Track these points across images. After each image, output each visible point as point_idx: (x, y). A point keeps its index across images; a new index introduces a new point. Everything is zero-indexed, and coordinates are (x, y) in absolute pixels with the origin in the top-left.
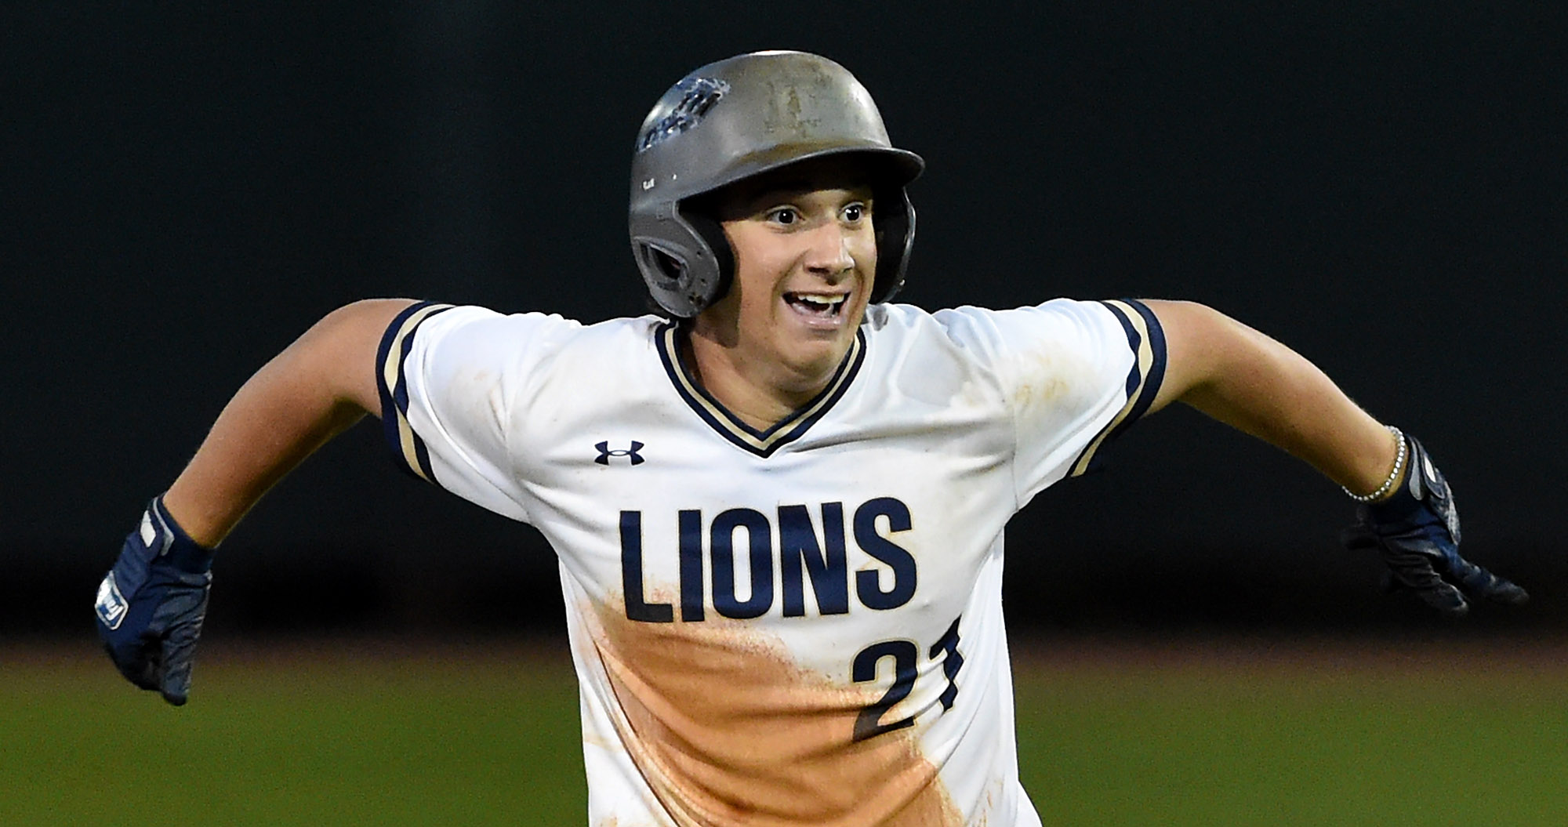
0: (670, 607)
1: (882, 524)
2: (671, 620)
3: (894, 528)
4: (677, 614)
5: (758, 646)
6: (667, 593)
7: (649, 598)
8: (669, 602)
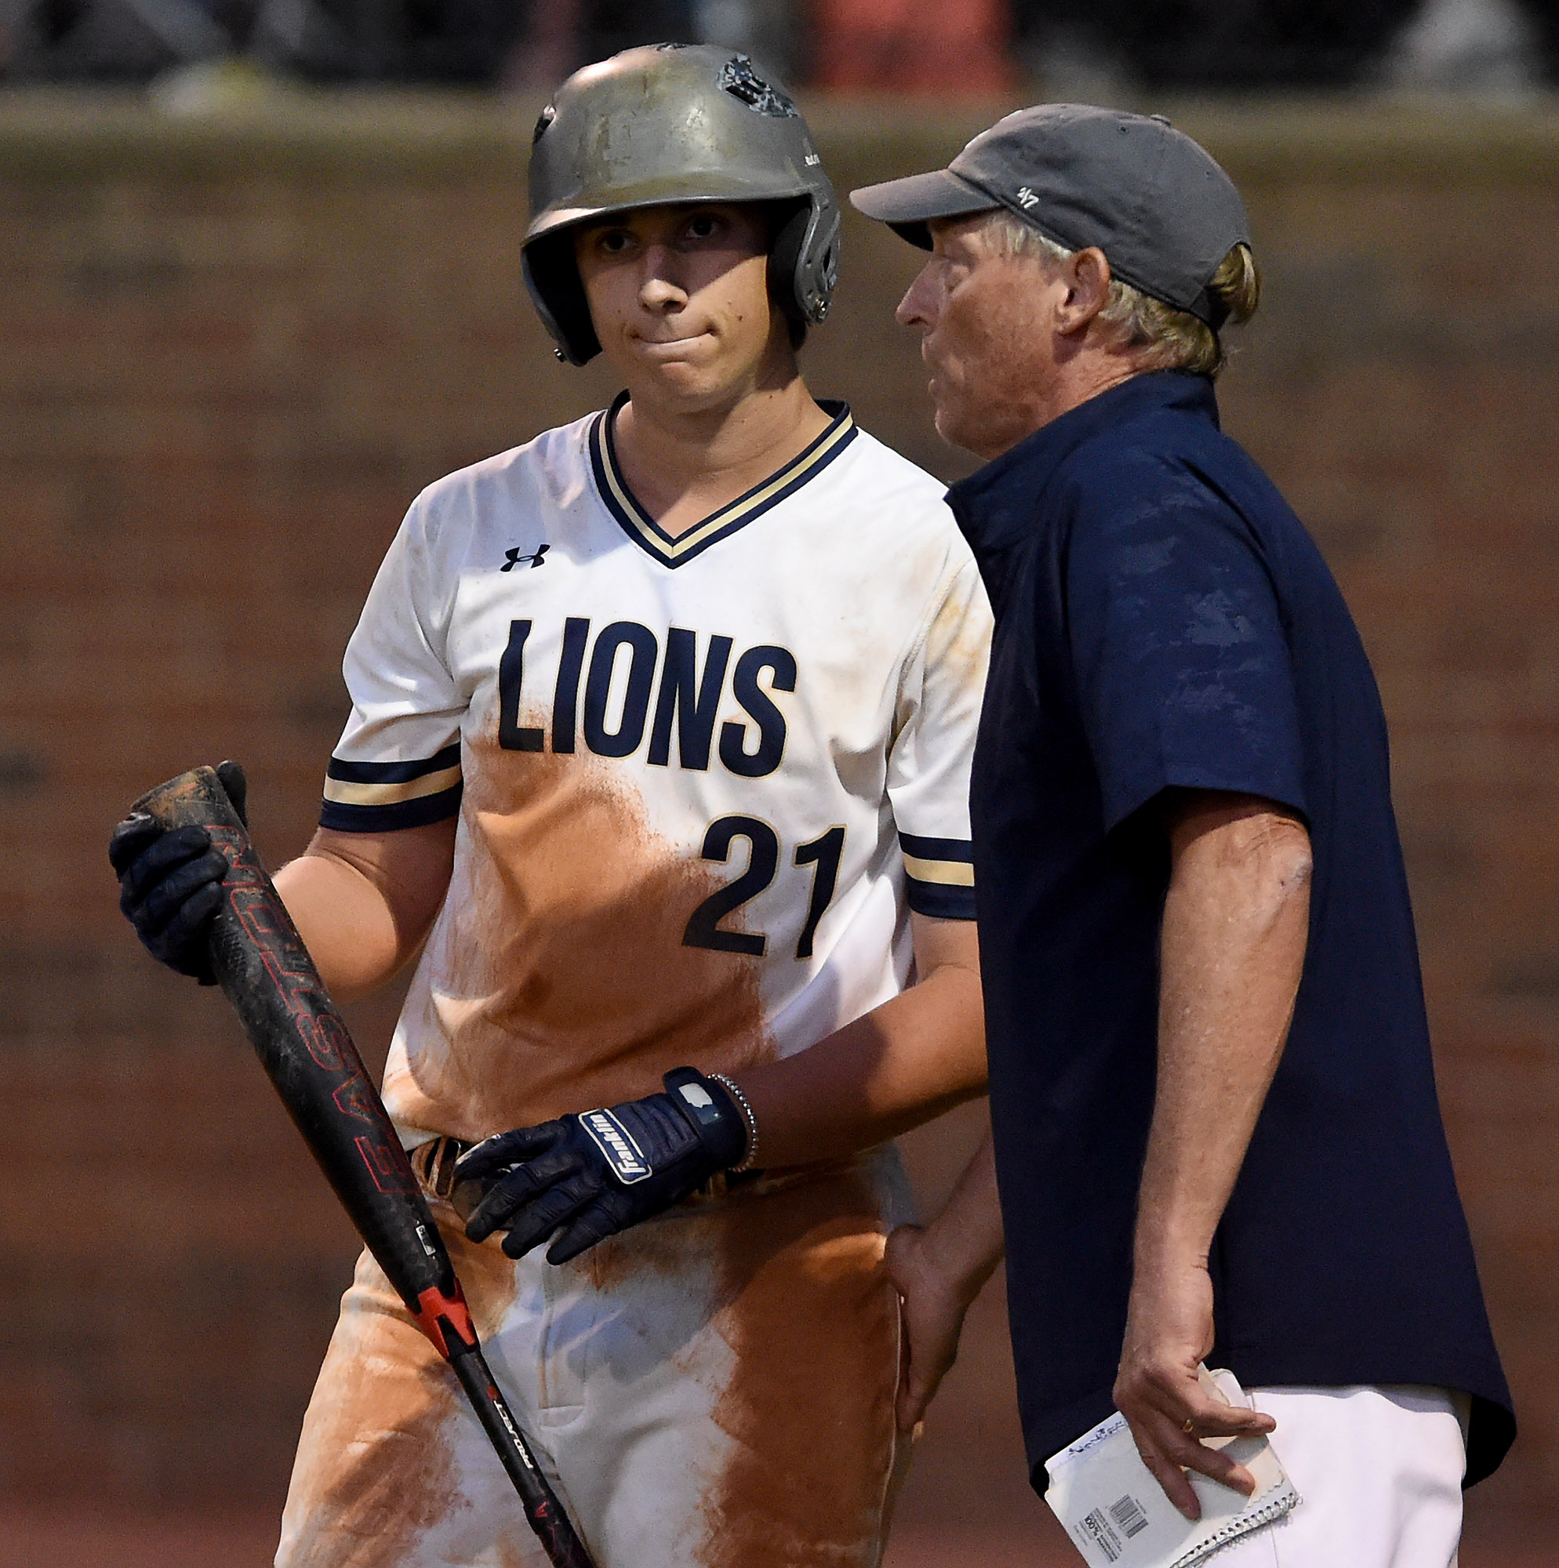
0: (542, 731)
1: (766, 676)
2: (540, 748)
3: (777, 684)
4: (548, 743)
5: (614, 795)
6: (540, 716)
7: (523, 722)
8: (541, 727)
